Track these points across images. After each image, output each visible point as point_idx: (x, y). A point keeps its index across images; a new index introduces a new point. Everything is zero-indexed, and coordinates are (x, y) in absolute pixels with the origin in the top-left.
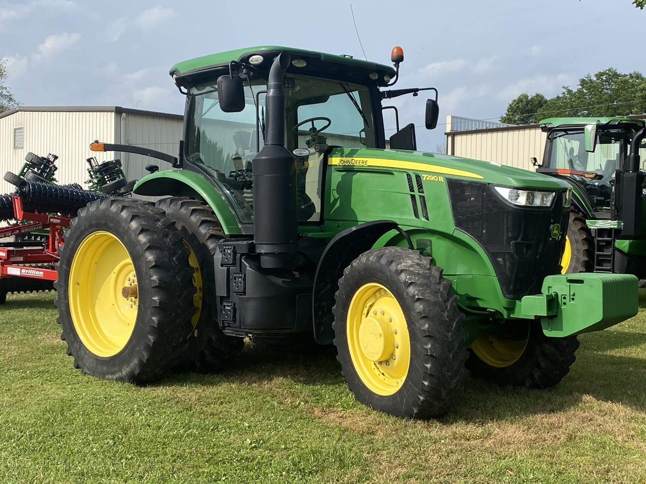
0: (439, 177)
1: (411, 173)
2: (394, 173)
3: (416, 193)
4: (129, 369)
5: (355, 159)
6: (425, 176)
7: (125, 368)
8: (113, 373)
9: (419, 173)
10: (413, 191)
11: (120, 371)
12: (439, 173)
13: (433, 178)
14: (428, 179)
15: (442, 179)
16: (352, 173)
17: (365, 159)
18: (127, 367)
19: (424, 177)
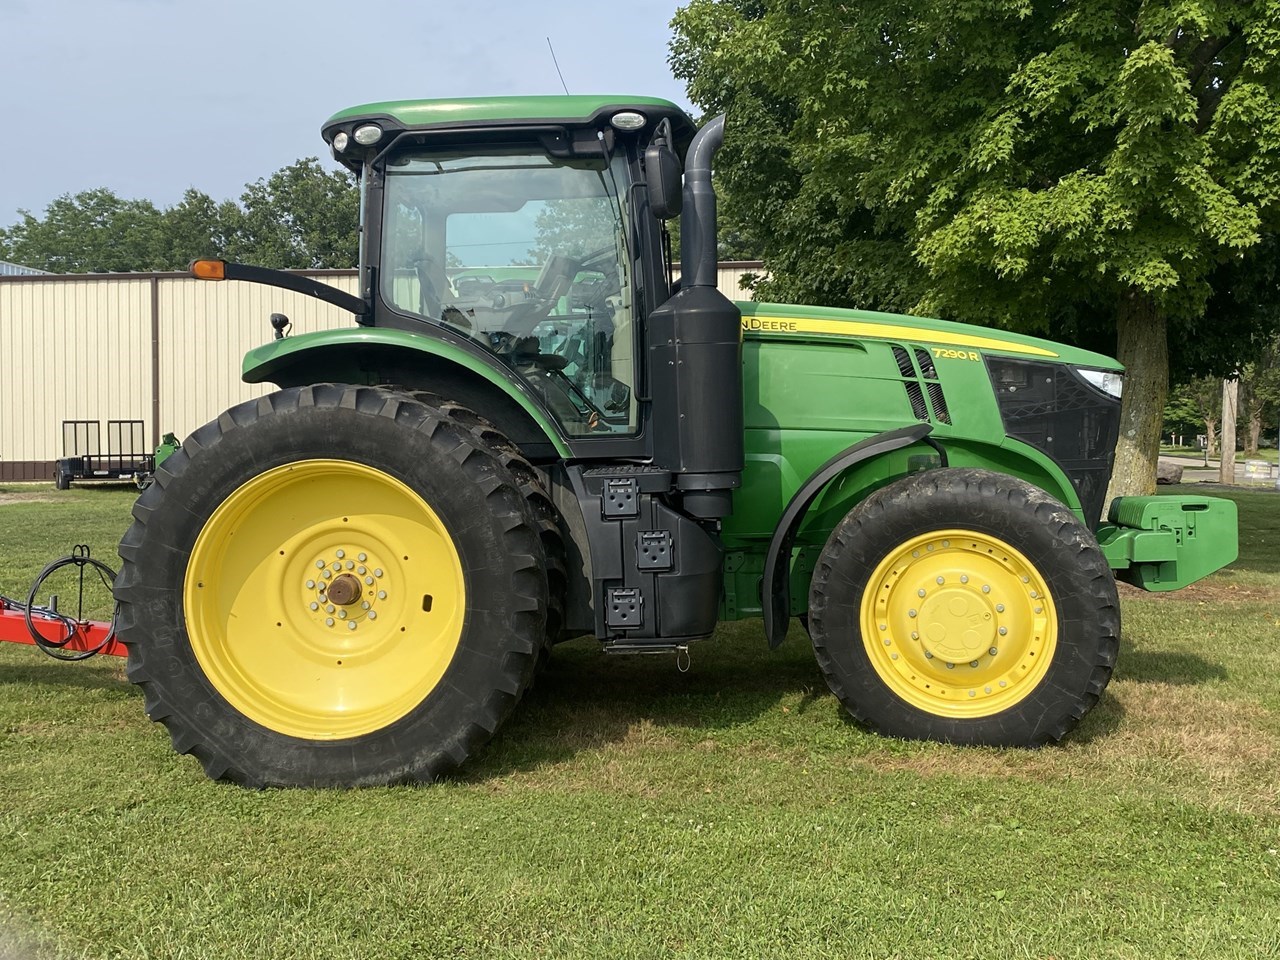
0: (970, 353)
1: (906, 346)
2: (866, 346)
3: (920, 378)
4: (437, 754)
5: (762, 319)
6: (939, 351)
7: (424, 752)
8: (378, 771)
9: (926, 347)
10: (913, 374)
11: (409, 761)
12: (969, 347)
13: (956, 355)
14: (944, 355)
15: (976, 357)
16: (756, 344)
17: (788, 321)
18: (434, 750)
19: (936, 353)
